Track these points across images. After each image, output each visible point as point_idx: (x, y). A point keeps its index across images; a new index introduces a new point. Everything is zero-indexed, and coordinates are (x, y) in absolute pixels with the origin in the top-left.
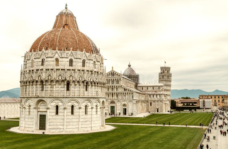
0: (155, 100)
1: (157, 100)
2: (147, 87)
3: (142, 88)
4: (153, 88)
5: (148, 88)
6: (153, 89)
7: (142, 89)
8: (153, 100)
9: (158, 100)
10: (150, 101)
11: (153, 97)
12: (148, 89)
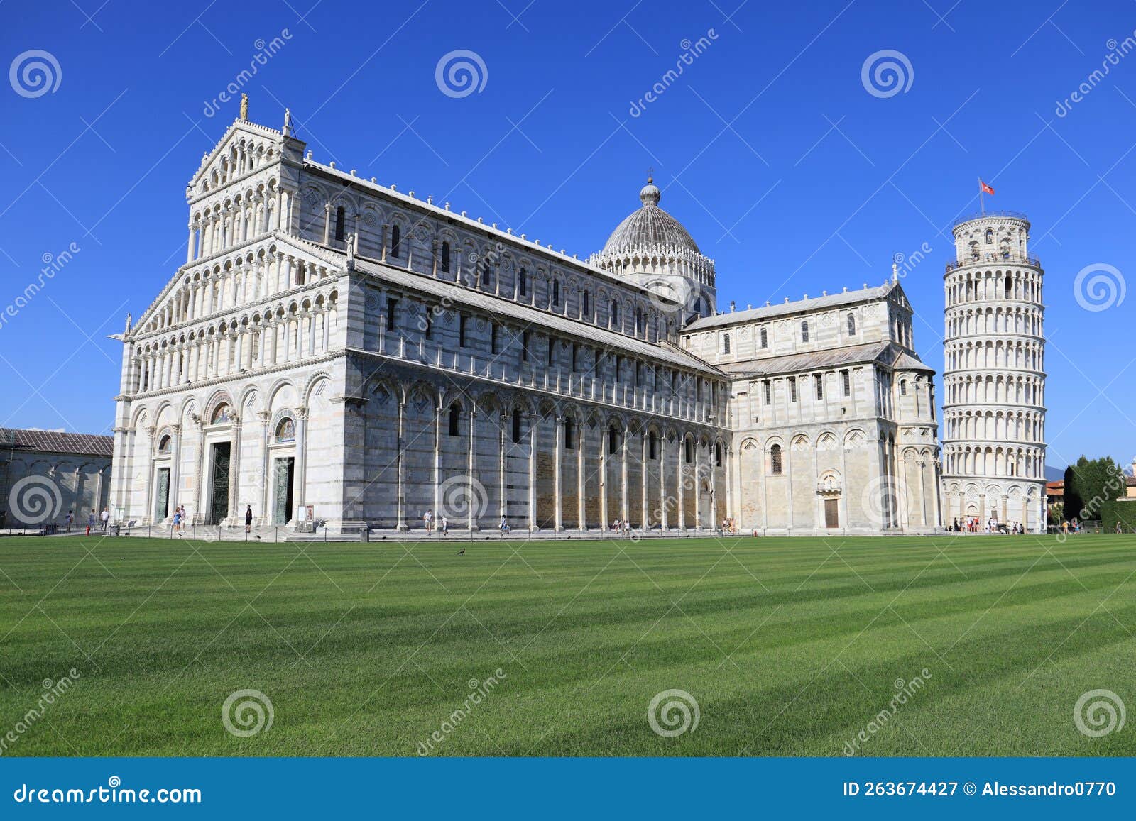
0: (806, 420)
1: (819, 419)
2: (759, 328)
3: (727, 339)
4: (805, 327)
5: (764, 333)
6: (805, 338)
7: (727, 350)
8: (793, 422)
9: (832, 418)
10: (764, 435)
11: (794, 399)
12: (764, 345)
